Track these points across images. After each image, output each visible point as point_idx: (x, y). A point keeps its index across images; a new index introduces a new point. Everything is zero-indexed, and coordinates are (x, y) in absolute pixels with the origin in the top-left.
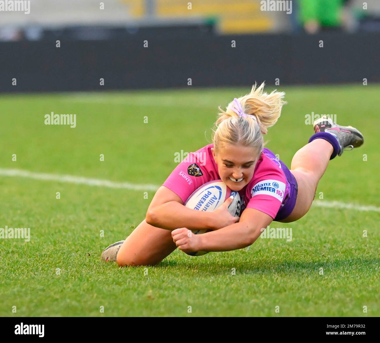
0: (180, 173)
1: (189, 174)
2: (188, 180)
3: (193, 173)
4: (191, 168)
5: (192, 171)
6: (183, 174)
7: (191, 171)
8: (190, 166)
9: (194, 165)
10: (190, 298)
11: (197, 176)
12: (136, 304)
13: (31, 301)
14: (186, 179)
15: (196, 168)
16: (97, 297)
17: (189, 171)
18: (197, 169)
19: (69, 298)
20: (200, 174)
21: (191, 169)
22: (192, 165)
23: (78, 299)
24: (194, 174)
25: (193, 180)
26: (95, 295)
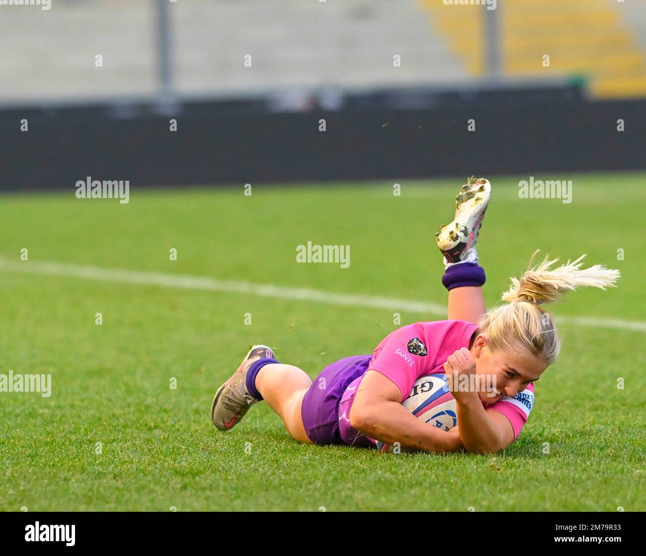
0: (397, 351)
1: (410, 352)
2: (408, 360)
3: (415, 351)
4: (412, 344)
5: (414, 348)
6: (401, 352)
7: (412, 348)
8: (410, 342)
9: (415, 340)
10: (550, 468)
11: (421, 355)
12: (474, 477)
13: (329, 472)
14: (406, 359)
15: (420, 344)
16: (419, 466)
17: (409, 348)
18: (420, 346)
19: (381, 468)
20: (425, 353)
21: (412, 346)
22: (413, 340)
23: (393, 469)
24: (417, 351)
25: (416, 361)
26: (417, 464)
